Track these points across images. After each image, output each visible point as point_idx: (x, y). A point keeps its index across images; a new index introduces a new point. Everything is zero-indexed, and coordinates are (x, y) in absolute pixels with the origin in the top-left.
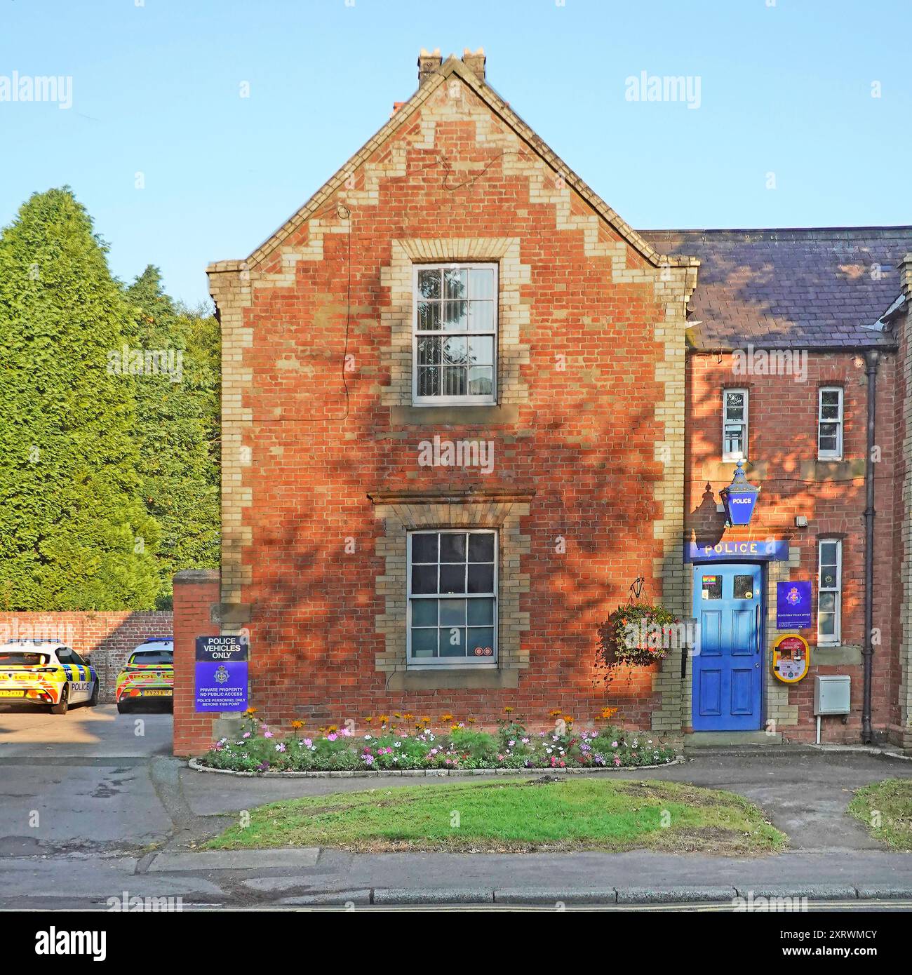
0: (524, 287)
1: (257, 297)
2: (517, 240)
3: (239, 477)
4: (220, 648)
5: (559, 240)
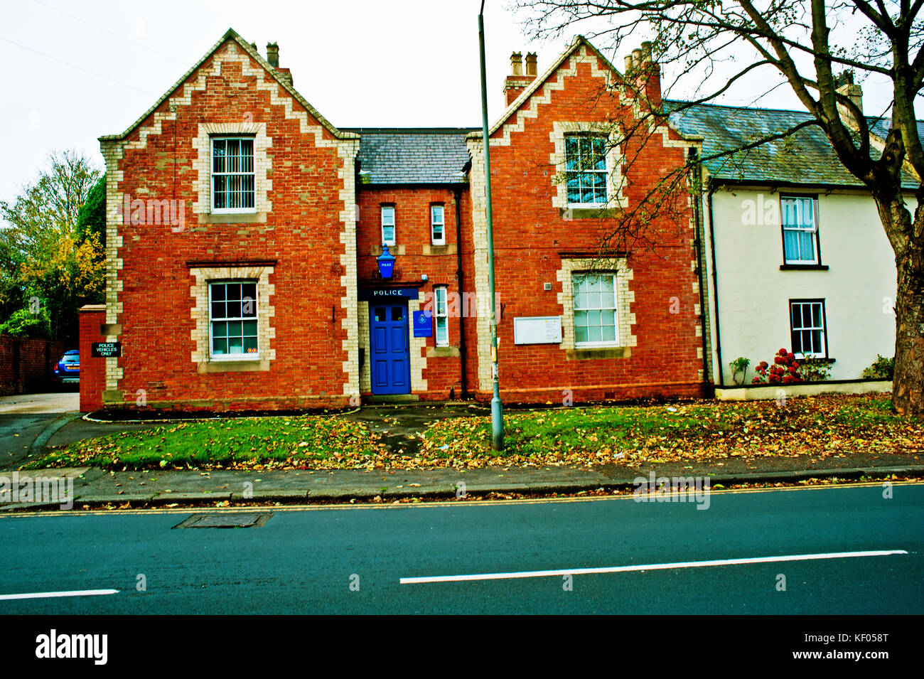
0: (268, 149)
1: (126, 154)
2: (265, 124)
3: (116, 253)
4: (105, 350)
5: (287, 124)
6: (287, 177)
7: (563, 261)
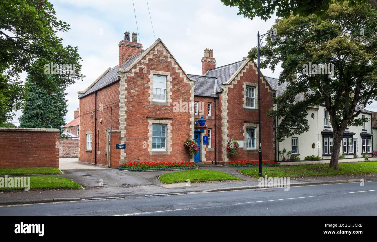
0: (171, 81)
1: (128, 78)
2: (170, 73)
3: (124, 112)
4: (121, 146)
5: (176, 74)
6: (176, 91)
7: (245, 124)
